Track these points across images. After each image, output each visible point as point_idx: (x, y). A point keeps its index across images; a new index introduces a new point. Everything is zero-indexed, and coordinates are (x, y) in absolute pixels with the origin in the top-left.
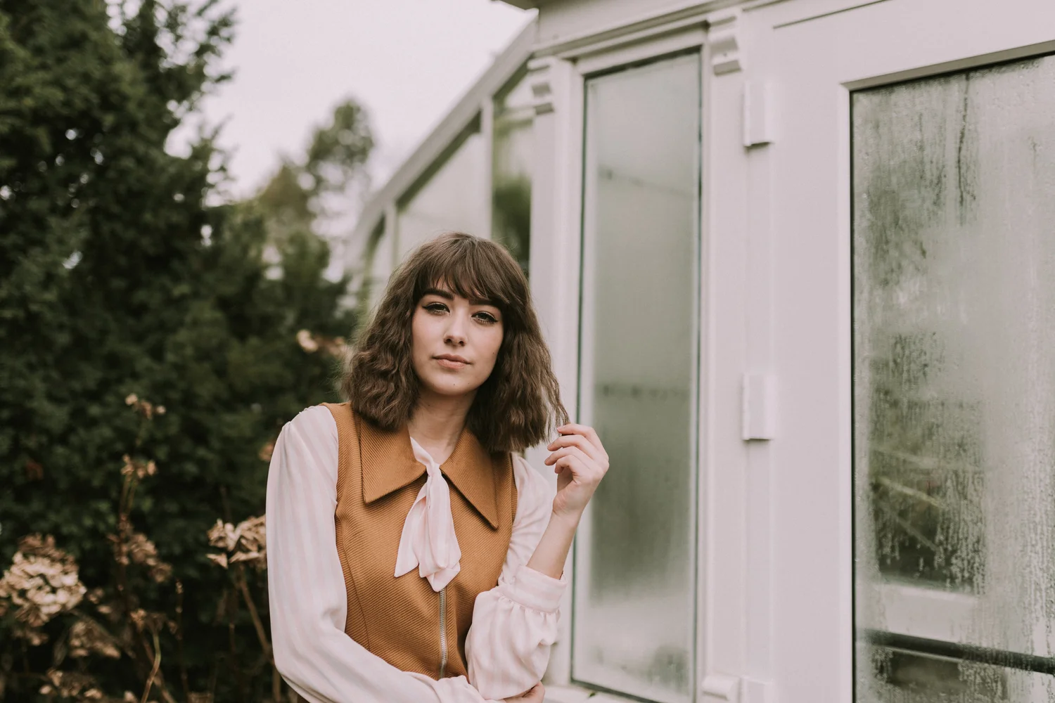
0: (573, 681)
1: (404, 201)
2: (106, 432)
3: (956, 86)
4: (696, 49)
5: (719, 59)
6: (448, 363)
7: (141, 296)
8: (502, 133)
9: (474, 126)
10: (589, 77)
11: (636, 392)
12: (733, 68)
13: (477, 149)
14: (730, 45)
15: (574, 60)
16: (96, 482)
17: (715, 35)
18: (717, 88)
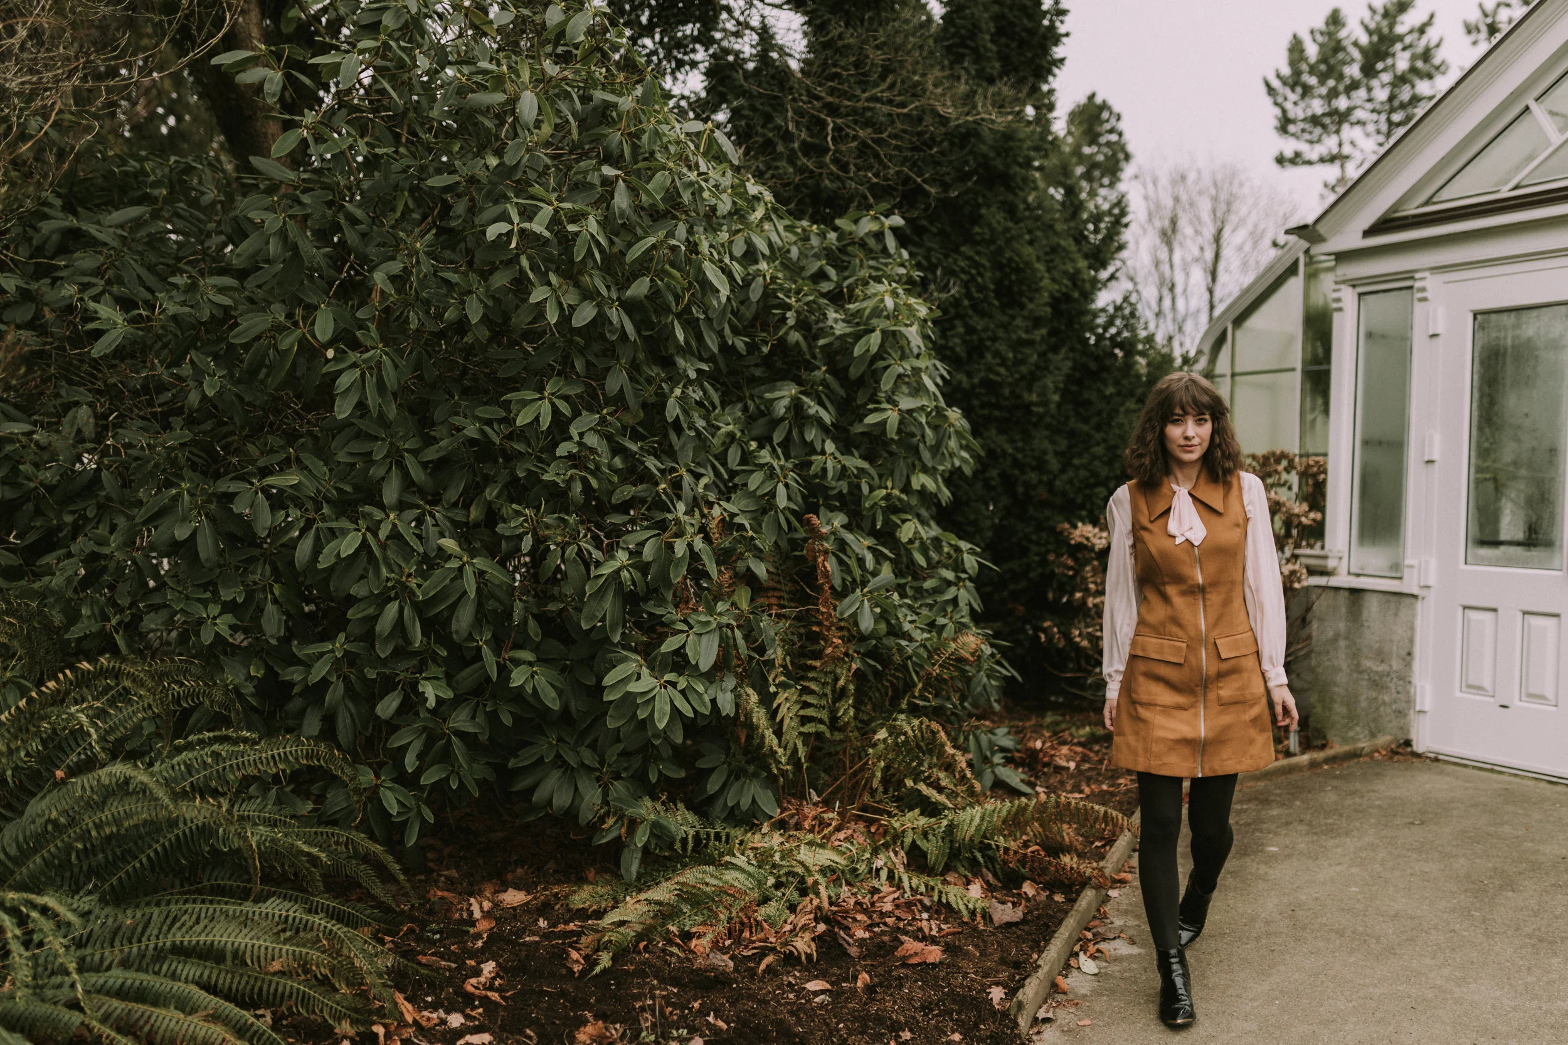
0: (1349, 573)
1: (1239, 320)
2: (1083, 473)
3: (1513, 314)
4: (1411, 288)
5: (1420, 295)
6: (1187, 448)
7: (1086, 395)
8: (1311, 276)
9: (1292, 270)
10: (1360, 295)
11: (1380, 443)
12: (1425, 299)
13: (1295, 286)
14: (1423, 290)
15: (1354, 286)
16: (1079, 500)
17: (1418, 285)
18: (1418, 307)
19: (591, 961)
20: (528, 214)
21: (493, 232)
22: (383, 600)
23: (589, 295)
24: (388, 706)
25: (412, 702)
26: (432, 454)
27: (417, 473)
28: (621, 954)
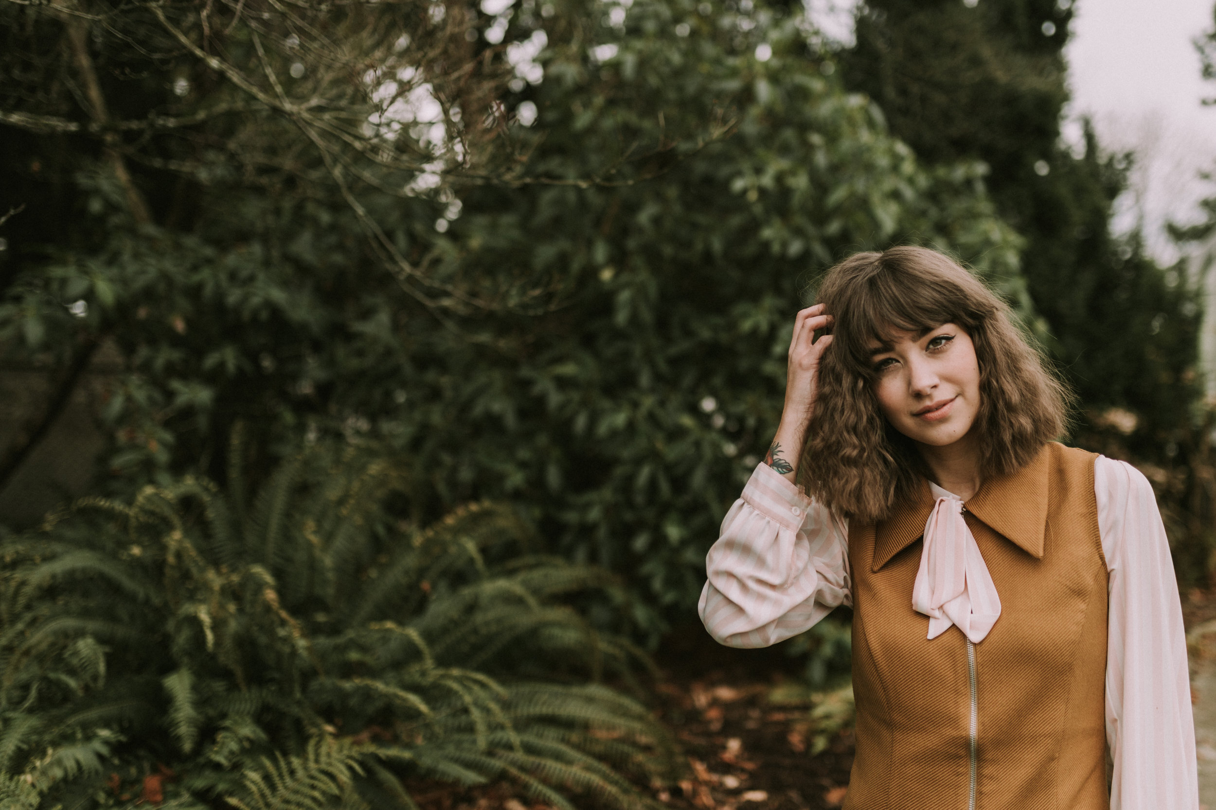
6: (932, 413)
19: (808, 742)
20: (759, 171)
21: (738, 185)
22: (638, 462)
23: (798, 232)
24: (640, 542)
25: (659, 541)
26: (674, 350)
27: (663, 367)
28: (834, 738)
